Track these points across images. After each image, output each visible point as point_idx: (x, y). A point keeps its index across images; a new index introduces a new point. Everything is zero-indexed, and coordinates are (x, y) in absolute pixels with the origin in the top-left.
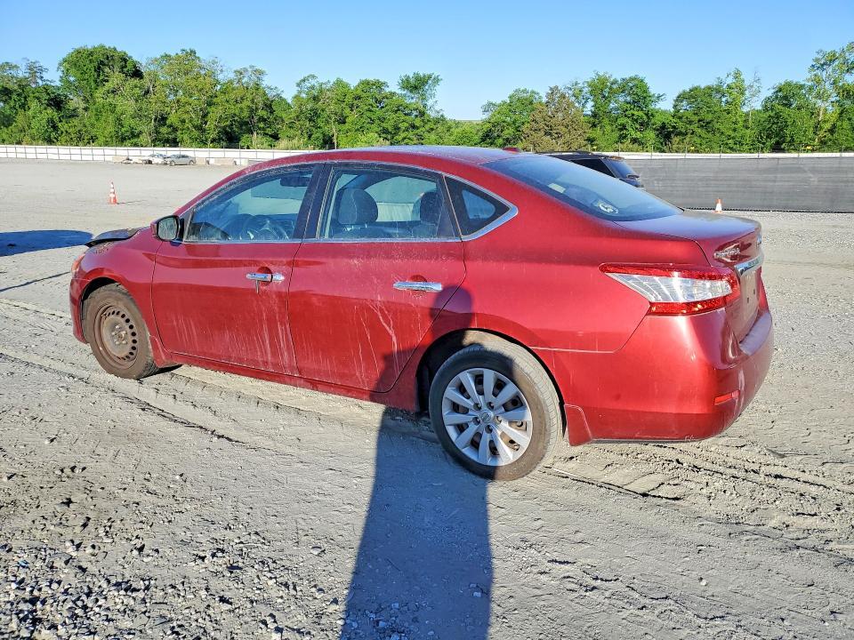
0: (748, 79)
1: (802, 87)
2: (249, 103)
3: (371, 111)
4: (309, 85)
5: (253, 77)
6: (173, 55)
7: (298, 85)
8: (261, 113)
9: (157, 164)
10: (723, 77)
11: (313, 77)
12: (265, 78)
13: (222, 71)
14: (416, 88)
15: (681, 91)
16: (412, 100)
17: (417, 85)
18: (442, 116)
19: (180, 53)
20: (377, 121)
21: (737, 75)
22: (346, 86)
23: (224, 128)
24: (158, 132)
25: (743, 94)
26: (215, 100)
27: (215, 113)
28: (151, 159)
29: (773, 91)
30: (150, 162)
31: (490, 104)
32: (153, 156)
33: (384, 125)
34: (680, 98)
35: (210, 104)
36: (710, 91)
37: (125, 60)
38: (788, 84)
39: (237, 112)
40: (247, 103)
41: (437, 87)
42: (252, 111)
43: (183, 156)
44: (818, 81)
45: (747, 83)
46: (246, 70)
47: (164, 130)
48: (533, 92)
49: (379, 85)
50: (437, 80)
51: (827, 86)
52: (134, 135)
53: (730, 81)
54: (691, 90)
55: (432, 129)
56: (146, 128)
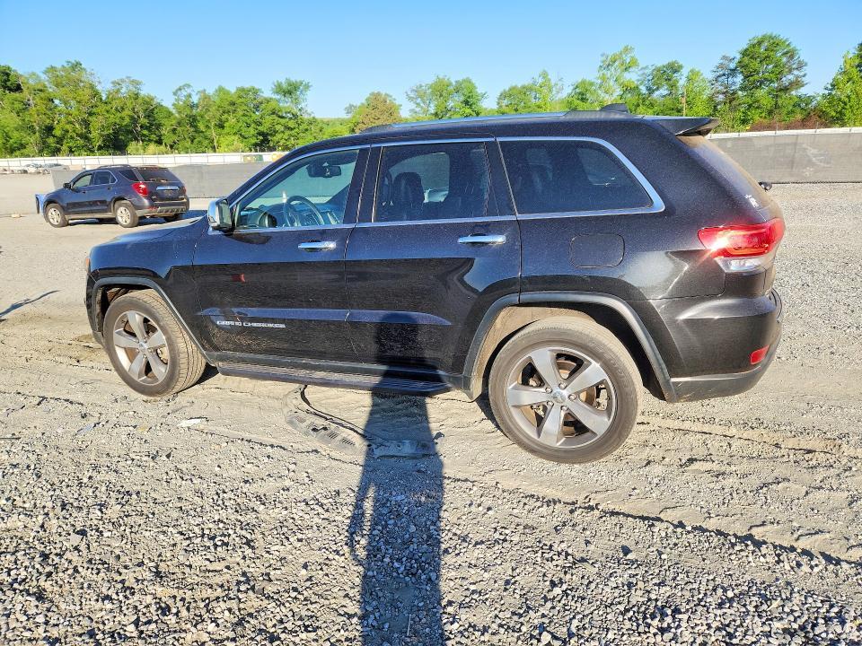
0: (553, 77)
1: (592, 84)
2: (131, 113)
3: (247, 116)
4: (185, 93)
5: (131, 87)
6: (59, 66)
7: (175, 94)
8: (143, 121)
9: (31, 173)
10: (536, 77)
11: (189, 86)
12: (143, 87)
13: (100, 82)
14: (290, 93)
15: (502, 90)
16: (286, 104)
17: (290, 90)
18: (314, 118)
19: (65, 65)
20: (253, 125)
21: (544, 75)
22: (228, 93)
23: (108, 135)
24: (44, 143)
25: (551, 91)
26: (94, 110)
27: (96, 123)
28: (26, 169)
29: (572, 88)
30: (25, 172)
31: (351, 106)
32: (28, 166)
33: (260, 128)
34: (503, 96)
35: (91, 114)
36: (525, 90)
37: (8, 75)
38: (583, 82)
39: (118, 121)
40: (127, 112)
41: (308, 92)
42: (134, 120)
43: (57, 165)
44: (604, 79)
45: (553, 83)
46: (123, 81)
47: (51, 140)
48: (386, 95)
49: (256, 92)
50: (307, 87)
51: (612, 83)
52: (22, 146)
53: (540, 81)
54: (510, 89)
55: (307, 130)
56: (33, 139)
